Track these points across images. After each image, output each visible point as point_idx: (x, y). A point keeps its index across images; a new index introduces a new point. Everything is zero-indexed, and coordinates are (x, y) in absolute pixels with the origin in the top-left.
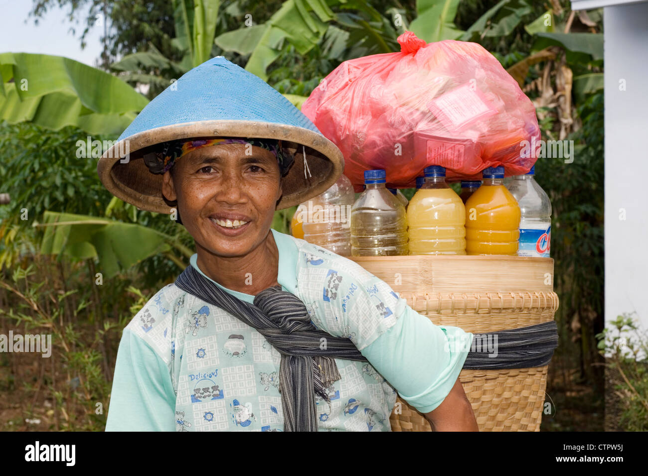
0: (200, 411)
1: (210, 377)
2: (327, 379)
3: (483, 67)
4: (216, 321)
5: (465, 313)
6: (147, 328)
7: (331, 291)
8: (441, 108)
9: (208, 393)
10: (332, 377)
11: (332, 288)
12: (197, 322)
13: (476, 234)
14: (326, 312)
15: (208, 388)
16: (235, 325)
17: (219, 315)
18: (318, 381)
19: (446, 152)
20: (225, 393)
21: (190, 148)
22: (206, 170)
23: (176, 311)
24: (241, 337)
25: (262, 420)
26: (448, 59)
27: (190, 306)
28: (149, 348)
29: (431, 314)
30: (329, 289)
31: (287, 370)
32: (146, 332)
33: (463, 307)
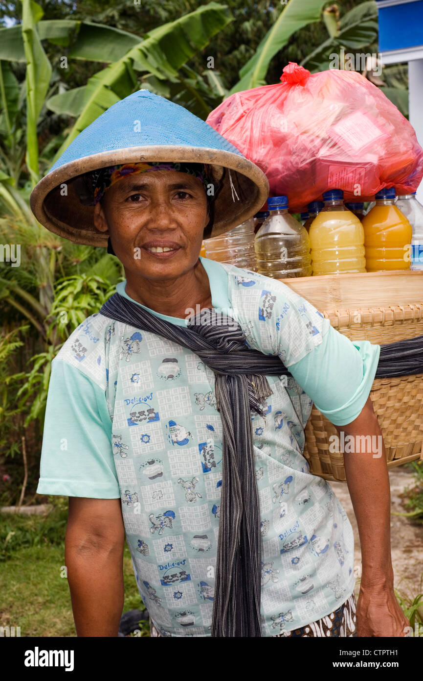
0: (137, 433)
1: (146, 400)
2: (261, 395)
3: (371, 94)
4: (148, 346)
5: (372, 326)
6: (80, 358)
7: (266, 310)
8: (340, 134)
9: (144, 417)
10: (265, 393)
11: (267, 308)
12: (129, 348)
13: (374, 252)
14: (261, 331)
15: (144, 412)
16: (169, 349)
17: (152, 340)
18: (253, 397)
19: (348, 176)
20: (161, 415)
21: (119, 177)
22: (135, 199)
23: (107, 339)
24: (175, 361)
25: (198, 437)
26: (339, 87)
27: (121, 334)
28: (84, 377)
29: (342, 329)
30: (264, 309)
31: (224, 388)
32: (80, 361)
33: (371, 321)
